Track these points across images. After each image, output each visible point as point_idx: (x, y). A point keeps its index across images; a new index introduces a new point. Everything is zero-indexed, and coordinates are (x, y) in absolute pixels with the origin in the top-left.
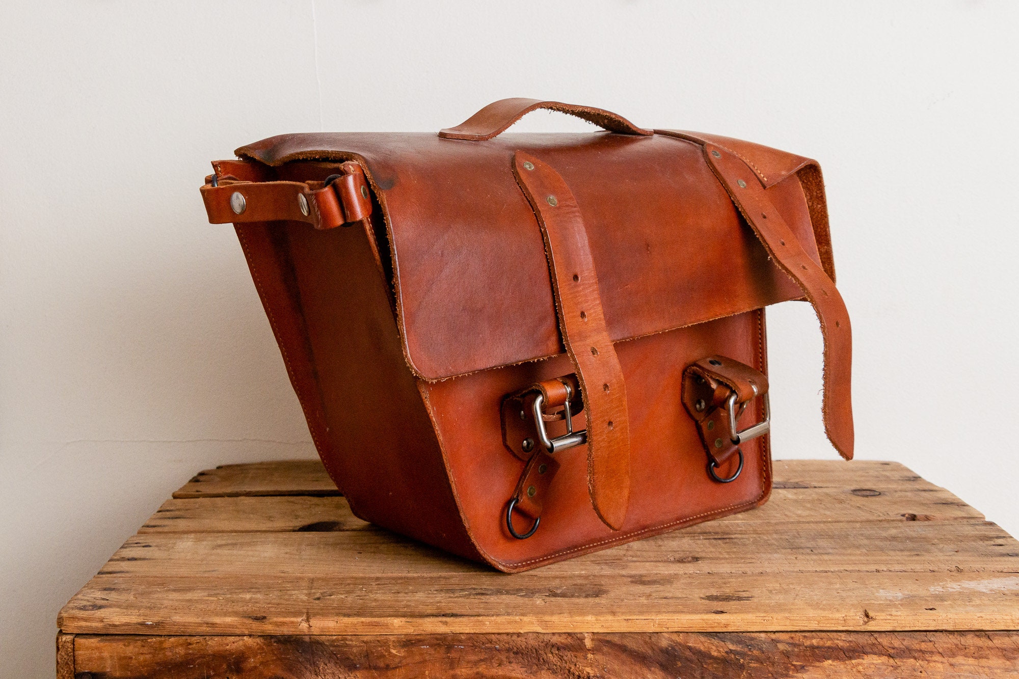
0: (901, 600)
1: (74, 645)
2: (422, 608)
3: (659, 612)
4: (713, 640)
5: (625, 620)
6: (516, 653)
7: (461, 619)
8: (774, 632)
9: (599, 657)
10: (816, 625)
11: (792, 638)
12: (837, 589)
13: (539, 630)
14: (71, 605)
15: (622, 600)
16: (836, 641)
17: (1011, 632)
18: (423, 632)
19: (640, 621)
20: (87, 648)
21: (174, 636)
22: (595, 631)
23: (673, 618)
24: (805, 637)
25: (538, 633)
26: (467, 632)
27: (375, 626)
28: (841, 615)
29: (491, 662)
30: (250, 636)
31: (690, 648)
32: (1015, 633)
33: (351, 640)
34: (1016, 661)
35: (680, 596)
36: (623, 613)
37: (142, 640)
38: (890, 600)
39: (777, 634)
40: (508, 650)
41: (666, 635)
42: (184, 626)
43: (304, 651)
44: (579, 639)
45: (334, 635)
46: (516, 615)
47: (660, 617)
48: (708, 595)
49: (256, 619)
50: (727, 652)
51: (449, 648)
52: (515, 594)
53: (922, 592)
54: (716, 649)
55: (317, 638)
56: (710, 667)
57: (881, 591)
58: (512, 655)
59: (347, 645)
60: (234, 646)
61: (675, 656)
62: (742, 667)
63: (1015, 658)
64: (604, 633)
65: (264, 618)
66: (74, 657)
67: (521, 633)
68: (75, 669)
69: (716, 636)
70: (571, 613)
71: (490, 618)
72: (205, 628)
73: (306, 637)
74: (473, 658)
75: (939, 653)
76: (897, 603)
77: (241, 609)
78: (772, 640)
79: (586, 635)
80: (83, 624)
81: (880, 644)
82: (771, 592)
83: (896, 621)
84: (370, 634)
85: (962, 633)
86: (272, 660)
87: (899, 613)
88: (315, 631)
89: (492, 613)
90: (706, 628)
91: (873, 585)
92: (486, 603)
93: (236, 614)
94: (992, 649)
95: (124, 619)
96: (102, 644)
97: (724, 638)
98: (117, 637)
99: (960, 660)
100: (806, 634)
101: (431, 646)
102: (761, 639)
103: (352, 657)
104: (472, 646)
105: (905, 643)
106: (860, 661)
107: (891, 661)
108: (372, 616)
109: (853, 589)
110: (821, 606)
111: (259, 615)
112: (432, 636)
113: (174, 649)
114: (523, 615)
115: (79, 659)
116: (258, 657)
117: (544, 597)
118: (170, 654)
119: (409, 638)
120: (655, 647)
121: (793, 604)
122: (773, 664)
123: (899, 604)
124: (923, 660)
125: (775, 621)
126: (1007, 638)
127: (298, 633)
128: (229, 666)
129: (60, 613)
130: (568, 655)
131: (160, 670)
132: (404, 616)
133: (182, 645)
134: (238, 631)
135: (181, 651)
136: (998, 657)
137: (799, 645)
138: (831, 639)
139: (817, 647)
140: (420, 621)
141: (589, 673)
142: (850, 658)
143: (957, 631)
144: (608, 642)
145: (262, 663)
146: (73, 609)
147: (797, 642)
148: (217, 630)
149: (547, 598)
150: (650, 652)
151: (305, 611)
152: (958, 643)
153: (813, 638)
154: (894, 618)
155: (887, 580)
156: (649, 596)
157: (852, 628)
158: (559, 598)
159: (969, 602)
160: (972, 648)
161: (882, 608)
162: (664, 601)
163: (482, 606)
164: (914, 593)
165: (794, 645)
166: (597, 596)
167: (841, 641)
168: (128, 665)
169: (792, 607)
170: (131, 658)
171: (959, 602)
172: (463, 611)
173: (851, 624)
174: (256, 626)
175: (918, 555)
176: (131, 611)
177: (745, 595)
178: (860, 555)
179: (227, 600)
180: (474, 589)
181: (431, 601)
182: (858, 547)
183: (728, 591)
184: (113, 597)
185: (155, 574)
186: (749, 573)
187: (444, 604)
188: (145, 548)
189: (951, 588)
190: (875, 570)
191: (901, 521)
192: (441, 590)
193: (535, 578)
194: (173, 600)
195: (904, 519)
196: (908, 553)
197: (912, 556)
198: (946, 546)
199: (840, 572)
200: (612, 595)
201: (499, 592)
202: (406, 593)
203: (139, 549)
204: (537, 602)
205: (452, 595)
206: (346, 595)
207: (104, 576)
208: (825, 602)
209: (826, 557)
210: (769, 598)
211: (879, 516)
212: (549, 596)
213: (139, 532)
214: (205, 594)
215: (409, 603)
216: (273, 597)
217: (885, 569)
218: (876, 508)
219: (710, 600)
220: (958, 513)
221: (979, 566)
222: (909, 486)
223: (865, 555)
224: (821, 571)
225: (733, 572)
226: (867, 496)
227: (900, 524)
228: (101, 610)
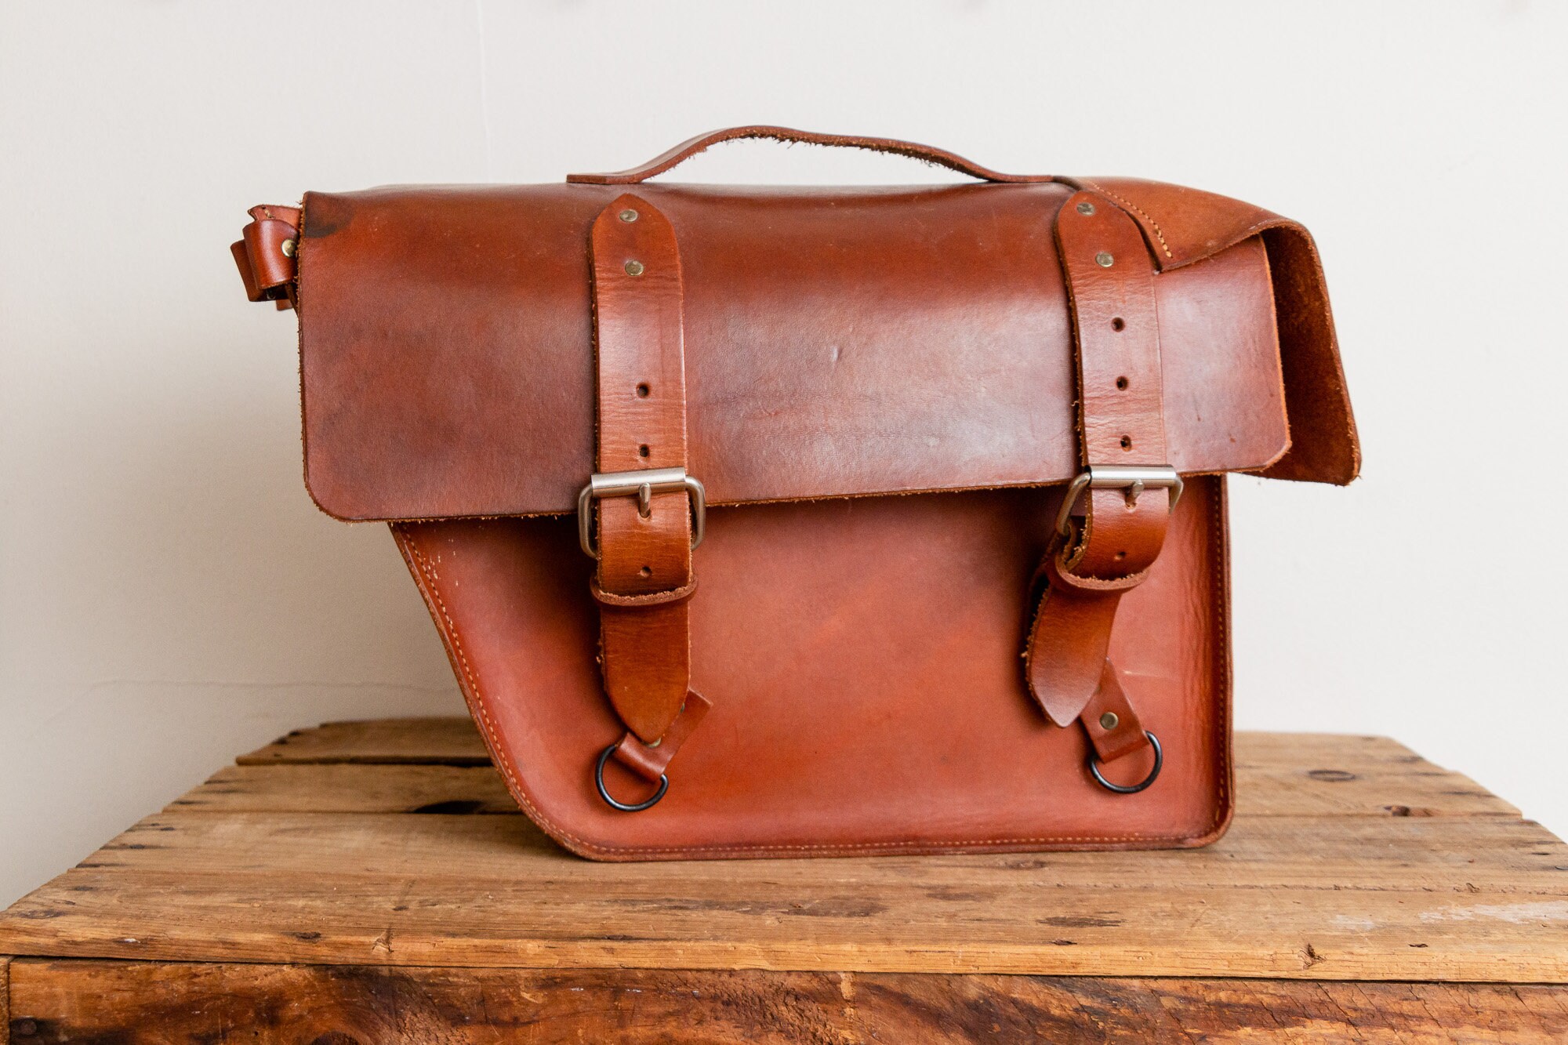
0: (1371, 931)
1: (9, 973)
2: (577, 927)
3: (964, 941)
4: (1053, 988)
5: (907, 951)
6: (727, 1003)
7: (637, 944)
8: (1156, 978)
9: (863, 1013)
10: (1226, 968)
11: (1185, 988)
12: (1267, 912)
13: (765, 965)
15: (907, 922)
16: (1259, 996)
17: (1554, 987)
18: (575, 965)
19: (931, 954)
20: (30, 979)
21: (170, 961)
22: (858, 969)
23: (987, 950)
24: (1206, 987)
25: (763, 970)
26: (646, 965)
27: (496, 952)
28: (1266, 952)
29: (685, 1018)
30: (293, 964)
31: (1014, 1002)
32: (1561, 988)
33: (457, 976)
34: (1561, 1036)
35: (1004, 917)
36: (904, 941)
37: (119, 968)
38: (1352, 931)
39: (1160, 982)
40: (715, 998)
41: (975, 979)
42: (187, 946)
43: (379, 992)
44: (830, 982)
45: (430, 967)
46: (728, 940)
47: (965, 948)
48: (1050, 916)
49: (305, 937)
50: (1076, 1010)
51: (617, 992)
52: (732, 909)
53: (1407, 920)
54: (1059, 1004)
55: (401, 970)
56: (1048, 1034)
57: (1338, 916)
58: (720, 1006)
59: (451, 984)
60: (267, 981)
61: (990, 1014)
62: (1101, 1035)
63: (1561, 1031)
64: (872, 973)
65: (317, 935)
66: (9, 992)
67: (734, 970)
68: (10, 1013)
69: (1059, 982)
70: (818, 939)
71: (683, 943)
72: (220, 951)
73: (384, 968)
74: (657, 1009)
75: (1433, 1019)
76: (1362, 935)
77: (283, 922)
78: (1152, 991)
79: (843, 976)
80: (26, 939)
81: (1332, 1001)
82: (1155, 915)
83: (1360, 964)
84: (488, 967)
85: (1472, 986)
86: (329, 1006)
87: (1365, 951)
88: (399, 959)
89: (689, 936)
90: (1040, 969)
91: (1327, 908)
92: (684, 920)
93: (272, 928)
94: (1522, 1014)
95: (91, 934)
96: (54, 973)
97: (1073, 985)
98: (79, 962)
99: (1467, 1031)
100: (1209, 983)
101: (589, 987)
102: (1133, 989)
103: (458, 1004)
104: (655, 990)
105: (1376, 1001)
106: (1299, 1029)
107: (1352, 1031)
108: (493, 936)
109: (1293, 914)
110: (1235, 938)
111: (309, 932)
112: (589, 972)
113: (169, 984)
114: (740, 940)
115: (17, 997)
116: (306, 999)
117: (780, 915)
118: (164, 991)
119: (551, 973)
120: (958, 1000)
121: (1189, 933)
122: (1153, 1030)
123: (1367, 937)
124: (1405, 1032)
125: (1157, 958)
126: (1548, 998)
127: (371, 962)
128: (258, 1014)
130: (814, 1009)
131: (145, 1017)
132: (544, 938)
133: (182, 977)
134: (273, 957)
135: (181, 987)
136: (1533, 1028)
137: (1196, 1001)
138: (1249, 992)
139: (1228, 1005)
140: (570, 946)
141: (846, 1040)
142: (1283, 1025)
143: (1463, 983)
144: (879, 988)
145: (311, 1010)
146: (12, 915)
147: (1194, 996)
148: (241, 954)
149: (784, 916)
150: (948, 1006)
151: (386, 926)
152: (1465, 1002)
153: (1220, 989)
154: (1355, 958)
155: (1350, 902)
156: (952, 917)
157: (1285, 973)
158: (804, 917)
159: (1485, 936)
160: (1488, 1012)
161: (1336, 943)
162: (976, 924)
163: (675, 925)
164: (1393, 921)
165: (1189, 1000)
166: (867, 914)
167: (1268, 996)
168: (96, 1009)
169: (1189, 938)
170: (100, 997)
171: (1467, 936)
172: (643, 933)
173: (1284, 968)
174: (302, 949)
175: (1406, 865)
176: (104, 921)
177: (1111, 917)
178: (1311, 864)
179: (265, 909)
180: (669, 900)
181: (595, 916)
182: (1309, 852)
183: (1083, 912)
184: (85, 899)
185: (165, 869)
186: (1125, 886)
187: (614, 921)
188: (164, 832)
189: (1457, 915)
190: (1332, 887)
191: (1384, 816)
192: (616, 901)
193: (773, 887)
194: (178, 906)
195: (1389, 813)
196: (1389, 863)
197: (1397, 866)
198: (1454, 854)
199: (1275, 887)
200: (892, 913)
201: (710, 905)
202: (557, 904)
203: (154, 832)
204: (768, 922)
205: (630, 908)
206: (458, 905)
207: (83, 869)
208: (1242, 931)
209: (1254, 866)
210: (1151, 923)
211: (1349, 808)
212: (788, 913)
213: (165, 811)
214: (234, 898)
215: (558, 919)
216: (341, 905)
217: (1350, 885)
218: (1345, 796)
219: (1052, 924)
220: (1479, 807)
221: (1506, 884)
222: (1401, 768)
223: (1320, 864)
224: (1244, 887)
225: (1098, 884)
226: (1332, 780)
227: (1382, 821)
228: (58, 918)
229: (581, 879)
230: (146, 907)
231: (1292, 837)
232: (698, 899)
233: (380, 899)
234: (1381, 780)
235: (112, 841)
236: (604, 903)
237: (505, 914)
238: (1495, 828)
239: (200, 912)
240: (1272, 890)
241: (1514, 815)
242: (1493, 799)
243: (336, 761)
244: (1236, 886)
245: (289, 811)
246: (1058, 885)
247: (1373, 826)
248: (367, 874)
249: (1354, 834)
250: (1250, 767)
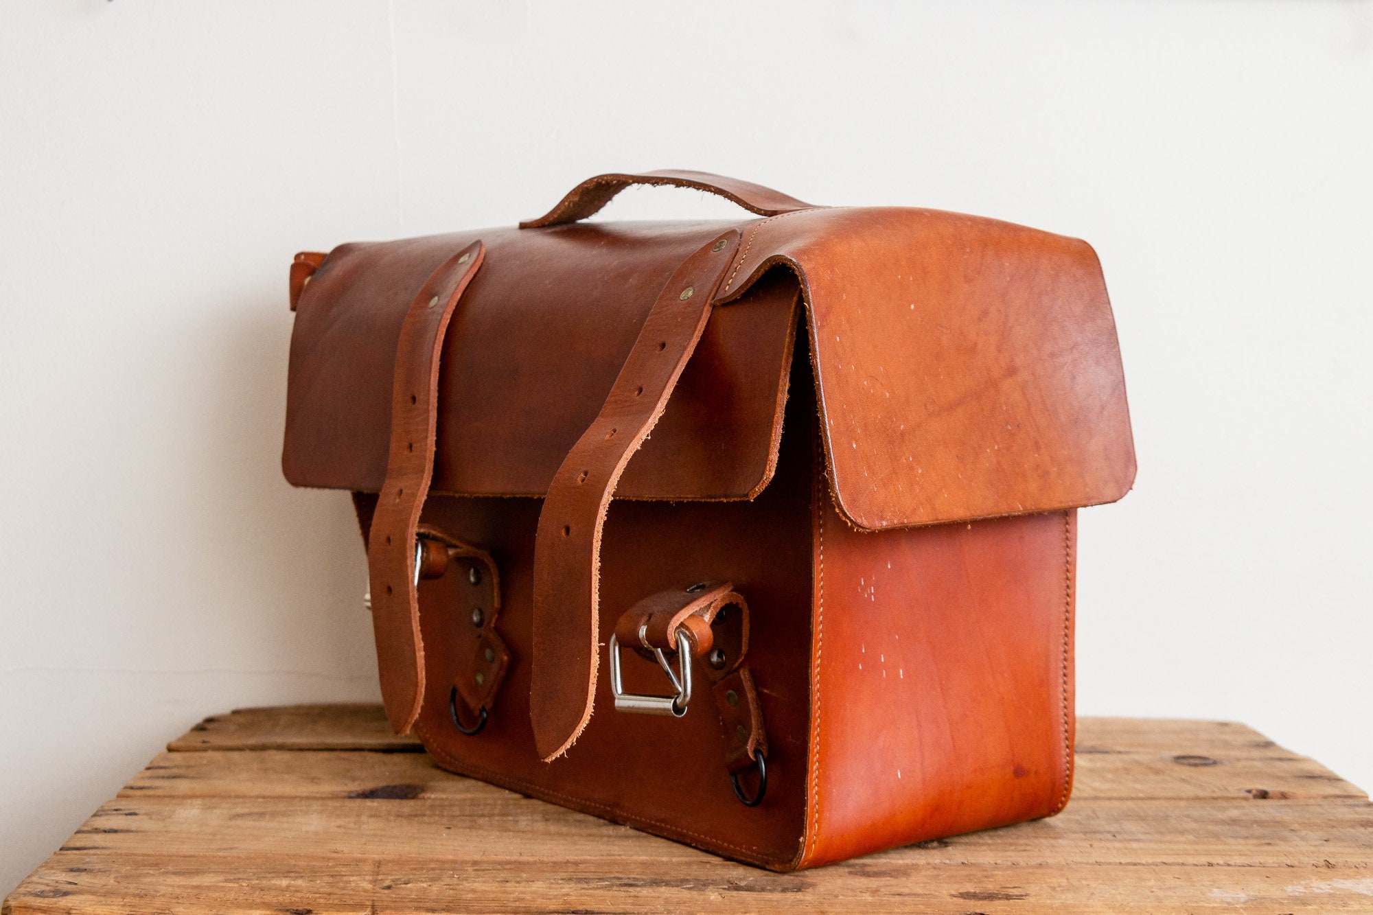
0: (1245, 902)
2: (542, 903)
3: (891, 913)
12: (1152, 887)
14: (22, 890)
15: (836, 896)
35: (920, 891)
36: (837, 913)
38: (1229, 903)
48: (961, 891)
49: (297, 913)
52: (678, 886)
53: (1275, 892)
57: (1215, 890)
65: (309, 911)
70: (760, 912)
76: (1238, 906)
77: (275, 900)
82: (1054, 889)
89: (645, 910)
91: (1202, 881)
92: (637, 897)
93: (268, 905)
95: (102, 911)
108: (469, 911)
109: (1175, 888)
110: (1127, 909)
111: (303, 908)
117: (720, 891)
121: (1087, 906)
123: (1241, 908)
129: (6, 901)
132: (515, 912)
146: (25, 895)
149: (725, 890)
151: (369, 903)
155: (1223, 877)
156: (875, 892)
158: (743, 893)
159: (1344, 906)
161: (1215, 913)
162: (897, 898)
163: (630, 901)
164: (1262, 894)
166: (799, 890)
169: (1084, 909)
171: (1329, 907)
172: (604, 908)
175: (1269, 844)
176: (111, 899)
177: (1016, 892)
178: (1185, 843)
179: (253, 887)
180: (619, 878)
181: (555, 893)
182: (1183, 833)
183: (991, 887)
184: (83, 880)
185: (145, 851)
186: (1022, 864)
187: (574, 898)
188: (129, 817)
189: (1318, 888)
190: (1206, 864)
191: (1245, 799)
192: (570, 879)
193: (708, 866)
194: (172, 886)
195: (1250, 796)
196: (1255, 842)
197: (1259, 845)
198: (1311, 834)
199: (1153, 864)
200: (821, 889)
201: (655, 883)
202: (518, 882)
203: (120, 817)
204: (712, 898)
205: (586, 886)
206: (430, 883)
207: (69, 852)
208: (1132, 903)
209: (1135, 845)
210: (1052, 897)
211: (1214, 792)
212: (728, 889)
213: (120, 796)
214: (221, 878)
215: (523, 896)
216: (321, 883)
217: (1221, 862)
218: (1209, 780)
219: (965, 898)
220: (1330, 790)
221: (1359, 860)
222: (1257, 753)
223: (1196, 843)
224: (1128, 864)
225: (998, 862)
226: (1196, 765)
227: (1244, 803)
228: (67, 897)
229: (531, 859)
230: (143, 887)
231: (1166, 818)
232: (644, 877)
233: (355, 878)
234: (1240, 764)
235: (84, 826)
236: (560, 882)
237: (473, 891)
238: (1346, 810)
239: (196, 891)
240: (1154, 867)
241: (1362, 797)
242: (1341, 783)
243: (263, 748)
244: (1120, 863)
245: (238, 797)
246: (963, 863)
247: (1236, 807)
248: (334, 855)
249: (1220, 816)
250: (1120, 752)
